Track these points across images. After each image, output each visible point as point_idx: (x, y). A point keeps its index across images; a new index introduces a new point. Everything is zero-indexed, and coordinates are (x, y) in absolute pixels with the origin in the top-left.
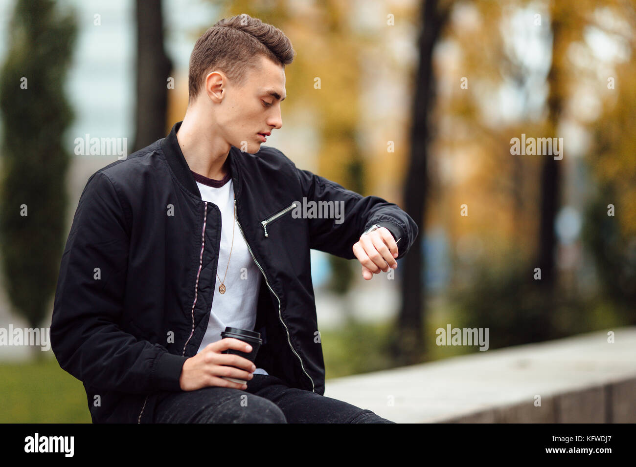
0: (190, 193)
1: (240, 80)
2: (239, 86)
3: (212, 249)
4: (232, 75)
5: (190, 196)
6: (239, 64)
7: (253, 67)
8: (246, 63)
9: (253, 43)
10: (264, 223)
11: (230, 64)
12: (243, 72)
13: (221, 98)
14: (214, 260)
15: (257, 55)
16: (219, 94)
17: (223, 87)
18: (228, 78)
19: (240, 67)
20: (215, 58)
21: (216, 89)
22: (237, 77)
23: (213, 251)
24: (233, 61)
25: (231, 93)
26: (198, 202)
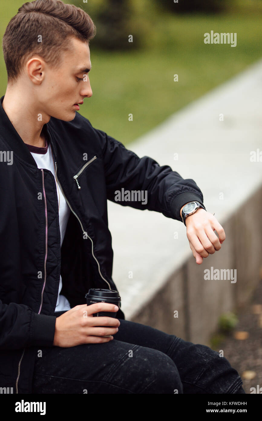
0: (27, 163)
1: (56, 63)
2: (56, 68)
3: (53, 210)
4: (49, 59)
5: (27, 166)
6: (54, 48)
7: (66, 50)
8: (59, 47)
9: (63, 27)
10: (76, 177)
11: (46, 49)
12: (59, 55)
13: (41, 80)
14: (56, 218)
15: (68, 38)
16: (38, 76)
17: (43, 70)
18: (47, 62)
19: (56, 52)
20: (31, 44)
21: (36, 72)
22: (54, 61)
23: (54, 211)
24: (48, 47)
25: (49, 74)
26: (35, 170)
